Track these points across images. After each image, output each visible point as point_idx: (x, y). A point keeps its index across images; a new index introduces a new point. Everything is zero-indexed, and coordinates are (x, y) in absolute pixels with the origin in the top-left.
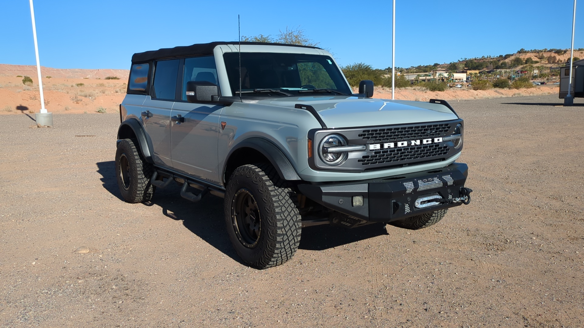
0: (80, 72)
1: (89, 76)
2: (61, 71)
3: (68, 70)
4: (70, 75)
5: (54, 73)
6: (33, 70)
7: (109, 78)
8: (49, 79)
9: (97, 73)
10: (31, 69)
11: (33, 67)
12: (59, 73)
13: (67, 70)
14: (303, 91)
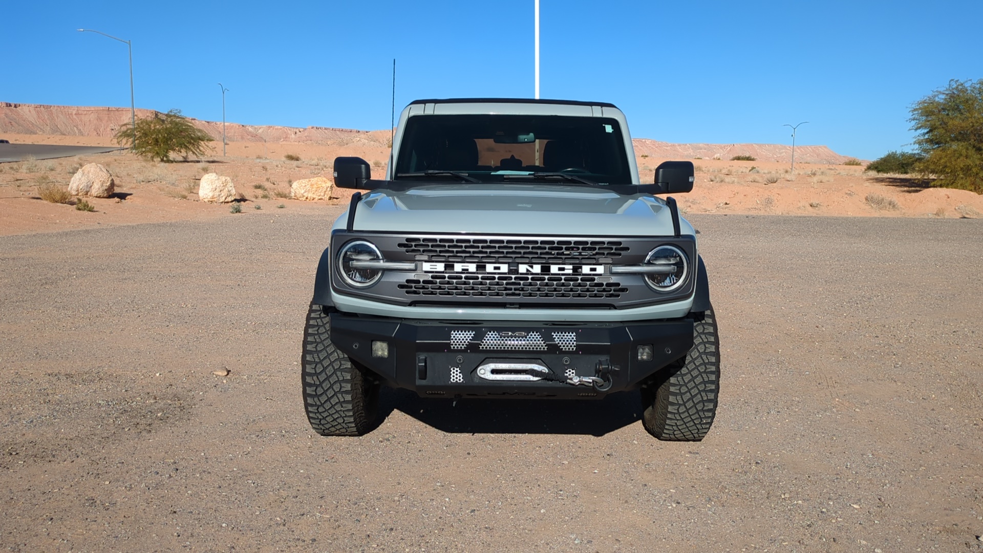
0: (705, 149)
1: (719, 155)
2: (678, 147)
3: (688, 145)
4: (690, 154)
5: (666, 149)
6: (639, 146)
7: (738, 158)
8: (645, 158)
9: (730, 150)
10: (636, 144)
11: (638, 141)
12: (674, 150)
13: (686, 145)
14: (510, 177)
